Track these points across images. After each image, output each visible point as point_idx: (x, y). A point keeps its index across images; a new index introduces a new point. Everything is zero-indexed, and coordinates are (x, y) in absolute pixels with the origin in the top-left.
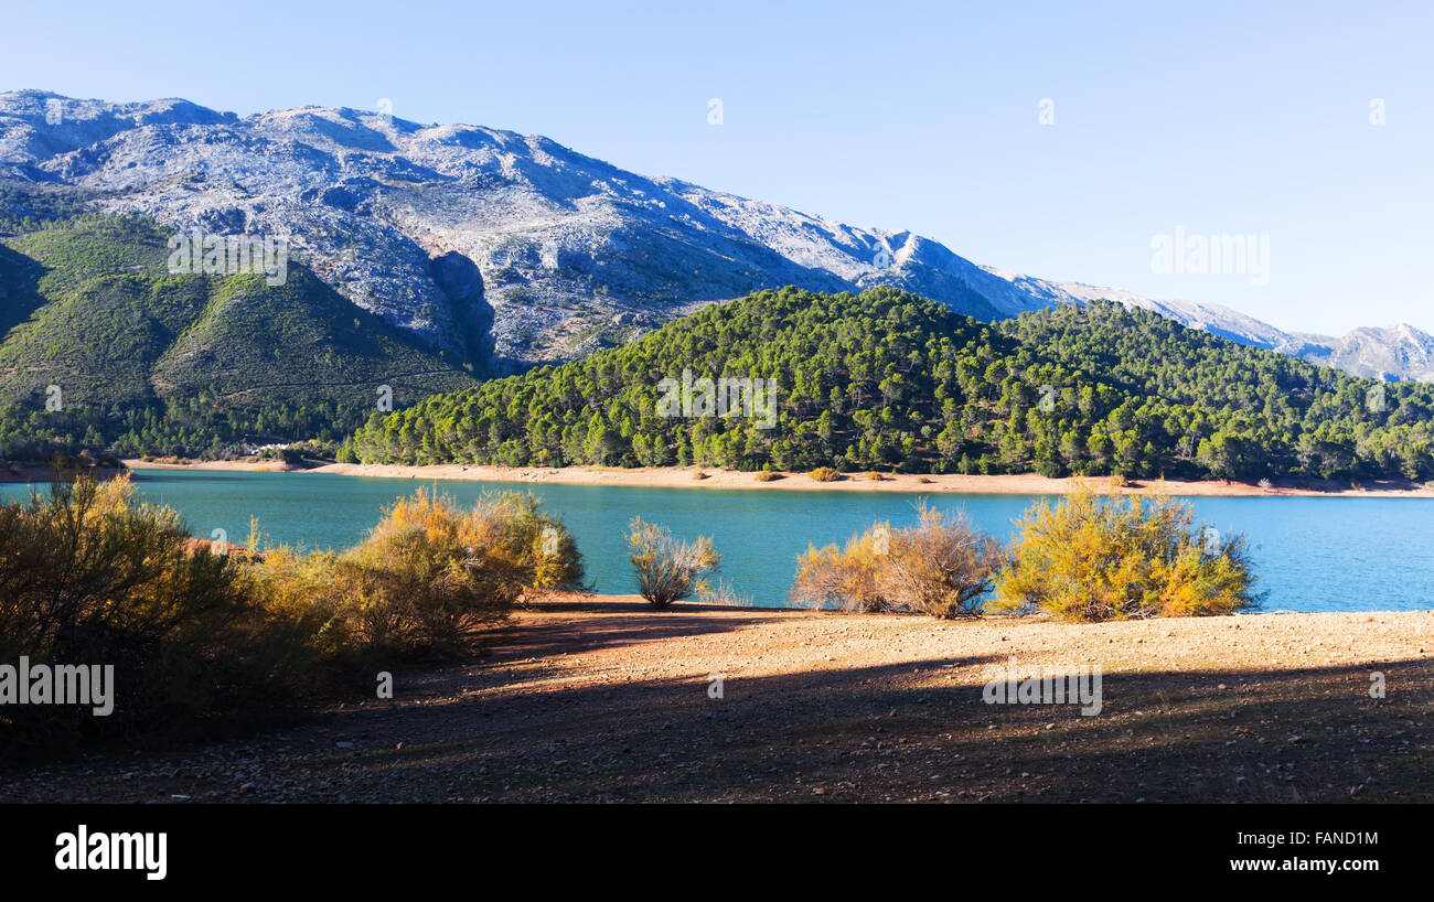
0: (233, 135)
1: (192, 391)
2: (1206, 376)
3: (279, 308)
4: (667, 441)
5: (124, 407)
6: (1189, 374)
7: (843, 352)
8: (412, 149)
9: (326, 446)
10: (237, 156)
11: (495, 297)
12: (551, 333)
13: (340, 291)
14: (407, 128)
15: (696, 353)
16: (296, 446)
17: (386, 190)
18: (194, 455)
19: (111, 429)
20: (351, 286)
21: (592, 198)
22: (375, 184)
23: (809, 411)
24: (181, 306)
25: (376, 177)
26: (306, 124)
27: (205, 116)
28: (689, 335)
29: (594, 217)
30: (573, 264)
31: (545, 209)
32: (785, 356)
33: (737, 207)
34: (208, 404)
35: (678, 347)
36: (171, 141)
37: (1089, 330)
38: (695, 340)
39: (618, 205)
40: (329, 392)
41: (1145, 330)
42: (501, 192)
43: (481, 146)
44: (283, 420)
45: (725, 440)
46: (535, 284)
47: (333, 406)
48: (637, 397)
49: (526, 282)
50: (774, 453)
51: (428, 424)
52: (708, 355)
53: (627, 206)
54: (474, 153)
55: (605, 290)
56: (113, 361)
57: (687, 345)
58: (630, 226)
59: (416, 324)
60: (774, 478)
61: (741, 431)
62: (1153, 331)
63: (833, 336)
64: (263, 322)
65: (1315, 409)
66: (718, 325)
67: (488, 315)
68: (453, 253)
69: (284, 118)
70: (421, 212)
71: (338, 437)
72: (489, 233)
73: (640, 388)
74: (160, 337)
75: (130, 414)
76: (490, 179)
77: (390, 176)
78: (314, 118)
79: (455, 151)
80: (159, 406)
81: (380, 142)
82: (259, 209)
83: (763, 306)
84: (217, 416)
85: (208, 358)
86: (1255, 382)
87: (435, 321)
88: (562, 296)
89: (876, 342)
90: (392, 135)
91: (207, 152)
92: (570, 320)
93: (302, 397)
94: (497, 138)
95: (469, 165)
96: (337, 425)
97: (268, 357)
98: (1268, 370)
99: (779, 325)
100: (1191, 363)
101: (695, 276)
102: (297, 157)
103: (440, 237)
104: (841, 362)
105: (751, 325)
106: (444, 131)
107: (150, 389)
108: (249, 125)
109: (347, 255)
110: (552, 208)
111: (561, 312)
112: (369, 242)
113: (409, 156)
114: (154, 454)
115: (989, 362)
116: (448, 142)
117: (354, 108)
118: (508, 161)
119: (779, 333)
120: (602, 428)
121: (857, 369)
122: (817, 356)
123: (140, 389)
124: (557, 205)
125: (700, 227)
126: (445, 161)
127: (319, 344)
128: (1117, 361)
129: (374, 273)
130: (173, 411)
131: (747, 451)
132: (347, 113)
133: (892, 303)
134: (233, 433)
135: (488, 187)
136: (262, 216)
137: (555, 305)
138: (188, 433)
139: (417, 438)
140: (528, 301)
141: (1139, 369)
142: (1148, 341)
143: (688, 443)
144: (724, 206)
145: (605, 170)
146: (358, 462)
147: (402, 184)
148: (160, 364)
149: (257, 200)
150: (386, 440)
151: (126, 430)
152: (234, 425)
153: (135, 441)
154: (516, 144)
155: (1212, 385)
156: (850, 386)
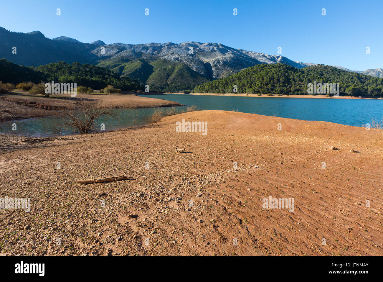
0: (177, 47)
1: (172, 83)
2: (342, 77)
3: (183, 71)
4: (242, 89)
5: (164, 85)
6: (338, 77)
7: (273, 74)
8: (202, 47)
9: (190, 91)
10: (178, 50)
11: (213, 69)
12: (221, 74)
13: (192, 69)
14: (201, 44)
15: (247, 75)
16: (186, 91)
17: (198, 53)
18: (173, 92)
19: (162, 89)
20: (193, 68)
21: (228, 53)
22: (197, 52)
23: (267, 84)
24: (171, 71)
25: (197, 51)
26: (187, 44)
27: (174, 44)
28: (246, 72)
29: (228, 55)
30: (225, 63)
31: (221, 55)
32: (263, 75)
33: (251, 53)
34: (174, 85)
35: (244, 74)
36: (169, 48)
37: (318, 70)
38: (247, 73)
39: (232, 53)
40: (190, 83)
41: (329, 69)
42: (215, 53)
43: (211, 46)
44: (184, 87)
45: (252, 89)
46: (219, 67)
47: (191, 85)
48: (237, 82)
49: (218, 66)
50: (261, 91)
51: (204, 87)
52: (249, 75)
53: (234, 54)
54: (211, 47)
55: (230, 67)
56: (162, 79)
57: (245, 74)
58: (234, 57)
59: (202, 73)
60: (260, 95)
61: (255, 87)
62: (331, 69)
63: (271, 71)
64: (181, 73)
65: (366, 83)
66: (251, 70)
67: (212, 72)
68: (207, 62)
69: (184, 43)
70: (203, 56)
71: (191, 90)
72: (213, 59)
73: (237, 81)
74: (168, 76)
75: (165, 86)
76: (213, 51)
77: (199, 51)
78: (188, 43)
79: (208, 47)
80: (168, 85)
81: (197, 46)
82: (181, 57)
83: (259, 67)
84: (176, 87)
85: (174, 79)
86: (352, 78)
87: (205, 73)
88: (223, 68)
89: (279, 72)
90: (199, 45)
91: (174, 49)
92: (225, 72)
93: (187, 84)
94: (214, 44)
95: (210, 49)
96: (191, 88)
97: (182, 78)
98: (355, 76)
99: (261, 70)
100: (339, 75)
101: (244, 64)
102: (186, 49)
103: (206, 60)
104: (273, 76)
105: (256, 70)
106: (206, 44)
107: (167, 83)
108: (179, 45)
109: (193, 63)
110: (222, 55)
111: (223, 71)
112: (196, 61)
113: (201, 48)
114: (168, 92)
115: (301, 75)
116: (207, 46)
117: (194, 41)
118: (216, 48)
119: (261, 71)
120: (231, 87)
121: (276, 77)
122: (269, 74)
123: (166, 83)
124: (223, 54)
125: (245, 56)
126: (206, 49)
127: (189, 76)
128: (323, 75)
129: (196, 66)
130: (170, 86)
131: (256, 91)
132: (193, 42)
133: (281, 66)
134: (178, 89)
135: (213, 52)
136: (181, 58)
137: (222, 70)
138: (172, 89)
139: (203, 89)
140: (218, 69)
141: (328, 76)
142: (330, 71)
143: (245, 89)
144: (249, 53)
145: (230, 48)
146: (194, 93)
147: (200, 52)
148: (168, 80)
149: (180, 56)
150: (198, 89)
151: (164, 89)
152: (178, 88)
153: (165, 90)
154: (217, 45)
155: (343, 79)
156: (275, 79)
